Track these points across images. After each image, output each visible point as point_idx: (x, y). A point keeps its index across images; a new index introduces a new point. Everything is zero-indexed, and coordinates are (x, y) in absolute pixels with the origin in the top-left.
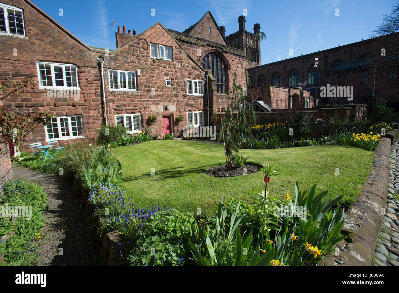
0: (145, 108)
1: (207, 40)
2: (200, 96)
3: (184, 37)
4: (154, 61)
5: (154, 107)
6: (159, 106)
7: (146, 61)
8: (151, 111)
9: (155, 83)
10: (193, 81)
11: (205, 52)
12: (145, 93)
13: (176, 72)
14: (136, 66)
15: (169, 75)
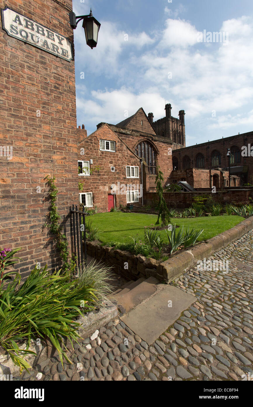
0: (95, 188)
1: (140, 132)
2: (136, 178)
3: (122, 130)
4: (102, 153)
5: (102, 188)
6: (105, 186)
7: (97, 153)
8: (100, 190)
9: (103, 169)
10: (131, 167)
11: (138, 141)
12: (96, 177)
13: (118, 160)
14: (90, 157)
15: (113, 163)
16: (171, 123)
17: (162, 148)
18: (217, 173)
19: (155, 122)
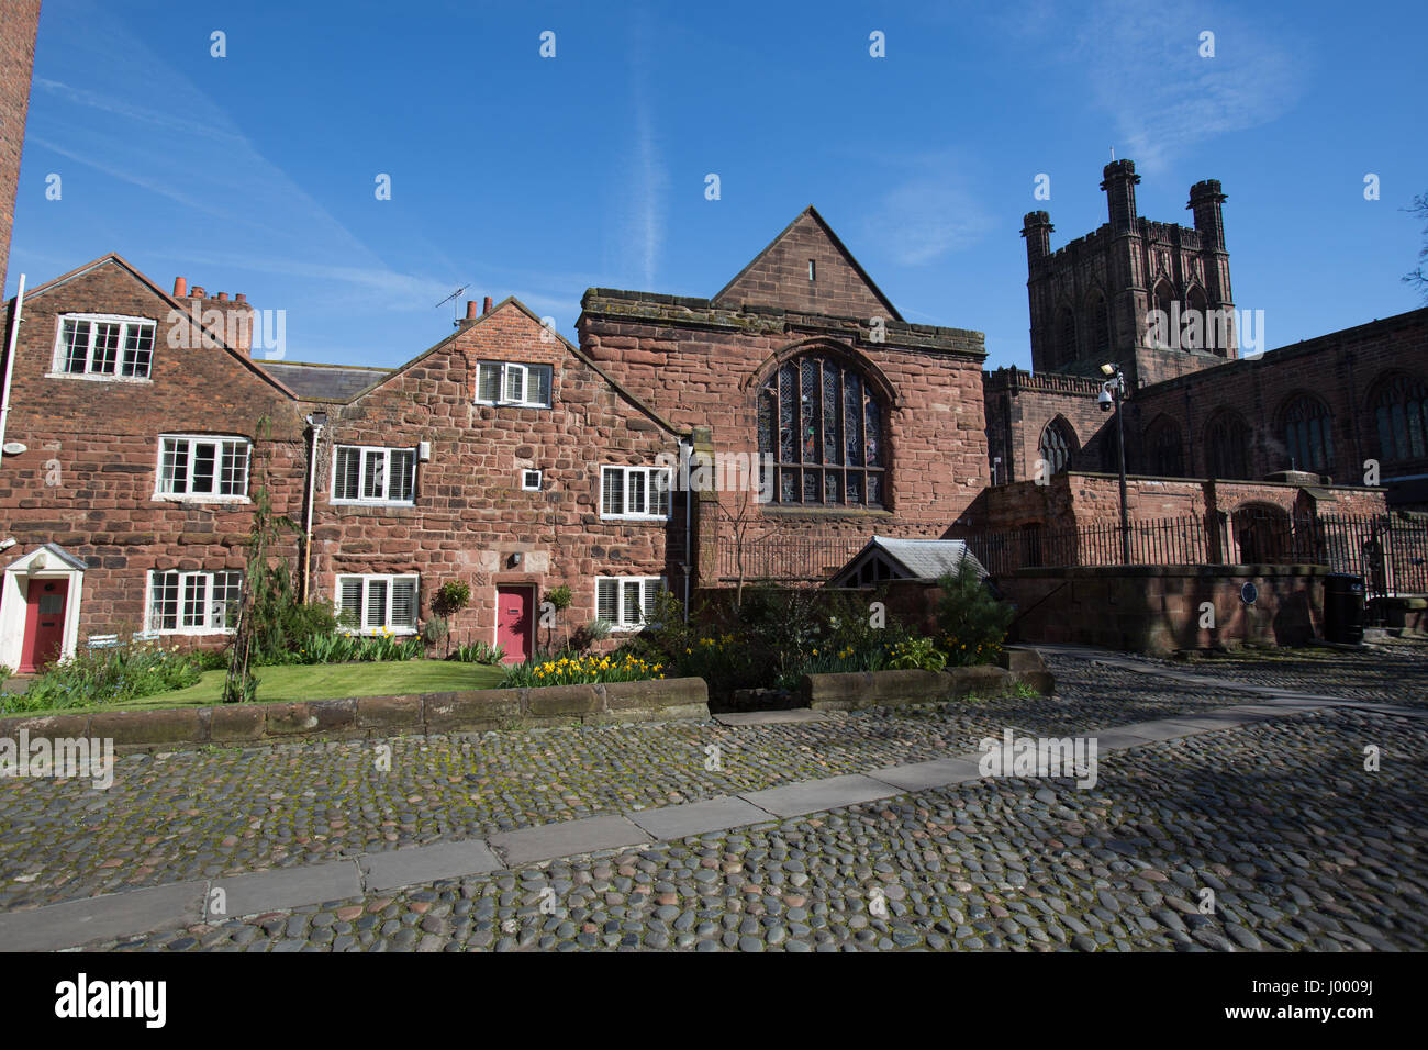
0: (435, 558)
1: (791, 311)
2: (652, 522)
3: (688, 311)
4: (485, 414)
5: (466, 556)
6: (484, 553)
7: (458, 414)
8: (456, 568)
9: (480, 481)
10: (627, 470)
11: (775, 355)
12: (439, 512)
13: (561, 441)
14: (421, 431)
15: (536, 454)
16: (1136, 249)
17: (923, 378)
18: (1267, 499)
19: (1059, 252)
